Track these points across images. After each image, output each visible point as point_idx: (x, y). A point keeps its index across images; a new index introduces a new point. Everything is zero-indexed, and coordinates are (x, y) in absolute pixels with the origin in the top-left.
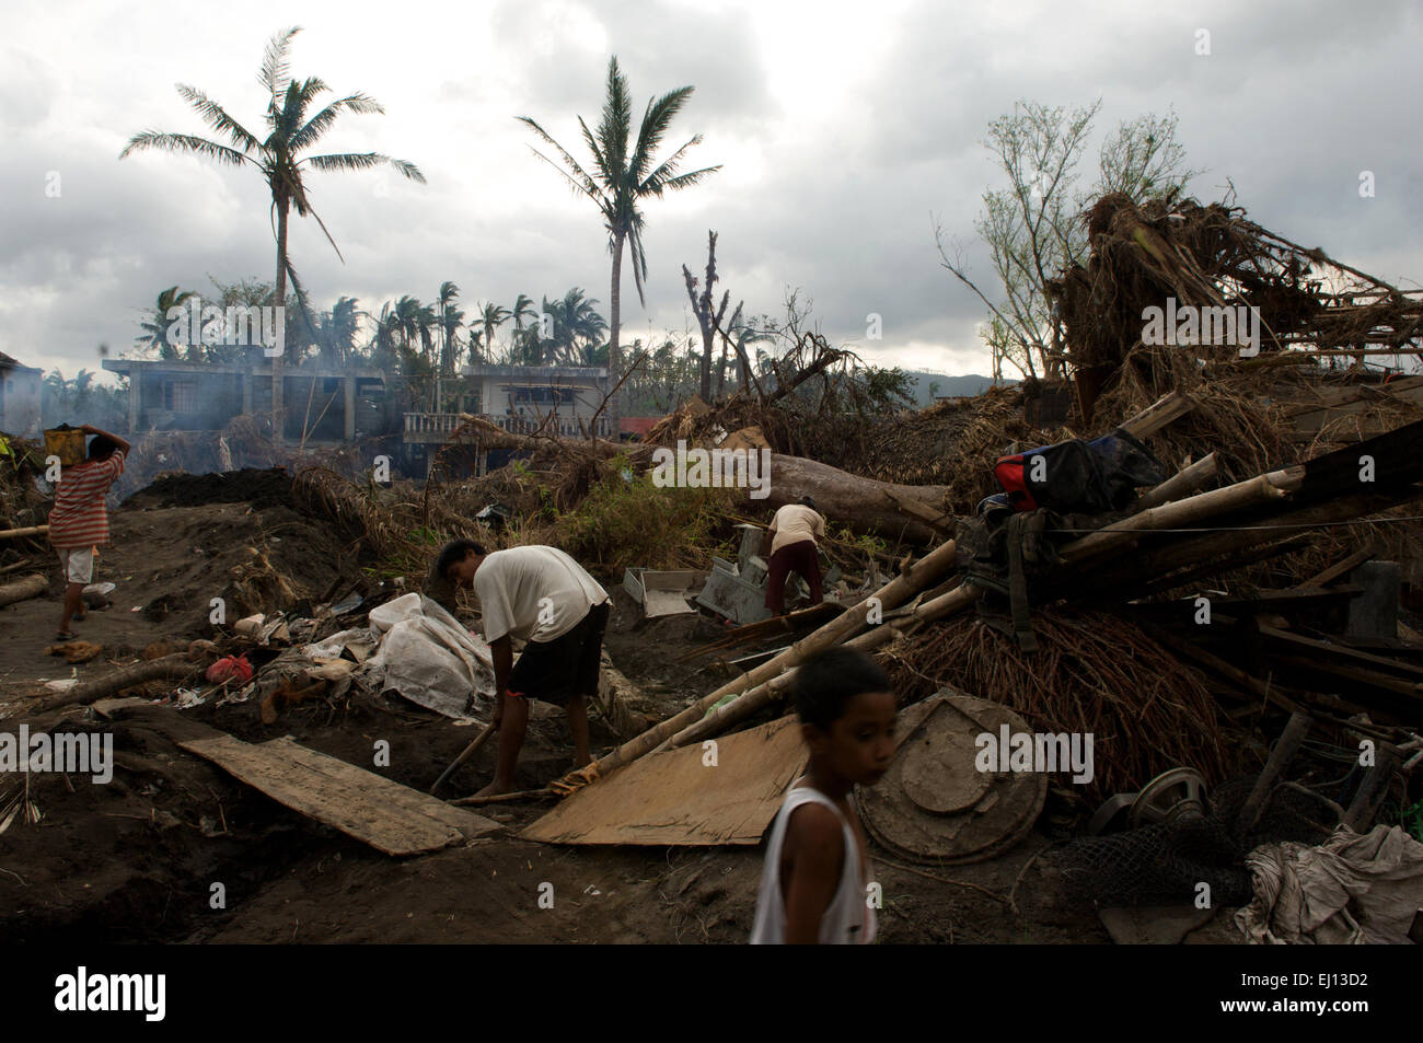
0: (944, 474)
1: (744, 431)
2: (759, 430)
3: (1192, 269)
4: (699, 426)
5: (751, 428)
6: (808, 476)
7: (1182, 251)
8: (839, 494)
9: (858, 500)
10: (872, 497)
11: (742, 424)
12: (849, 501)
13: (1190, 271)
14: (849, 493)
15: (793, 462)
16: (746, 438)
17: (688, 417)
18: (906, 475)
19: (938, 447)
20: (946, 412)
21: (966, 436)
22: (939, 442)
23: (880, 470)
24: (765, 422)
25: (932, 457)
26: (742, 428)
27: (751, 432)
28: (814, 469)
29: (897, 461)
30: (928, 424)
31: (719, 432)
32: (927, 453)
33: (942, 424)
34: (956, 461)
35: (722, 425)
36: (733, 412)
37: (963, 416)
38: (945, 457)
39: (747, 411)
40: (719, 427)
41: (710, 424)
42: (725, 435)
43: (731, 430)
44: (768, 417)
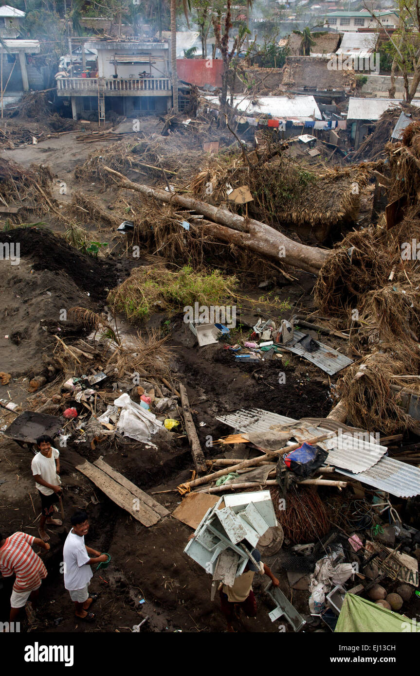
0: (332, 218)
1: (241, 188)
2: (248, 188)
4: (219, 183)
5: (244, 187)
6: (267, 237)
11: (239, 184)
15: (261, 227)
16: (241, 193)
17: (214, 177)
18: (314, 215)
19: (330, 202)
20: (338, 178)
21: (344, 197)
22: (332, 199)
23: (303, 210)
24: (251, 183)
25: (327, 208)
26: (240, 186)
27: (244, 189)
28: (270, 233)
29: (312, 207)
30: (328, 187)
31: (229, 188)
32: (325, 205)
33: (334, 188)
34: (338, 211)
35: (231, 184)
36: (236, 176)
37: (345, 184)
38: (333, 209)
39: (243, 176)
40: (229, 185)
41: (225, 183)
42: (231, 190)
43: (234, 187)
44: (252, 179)
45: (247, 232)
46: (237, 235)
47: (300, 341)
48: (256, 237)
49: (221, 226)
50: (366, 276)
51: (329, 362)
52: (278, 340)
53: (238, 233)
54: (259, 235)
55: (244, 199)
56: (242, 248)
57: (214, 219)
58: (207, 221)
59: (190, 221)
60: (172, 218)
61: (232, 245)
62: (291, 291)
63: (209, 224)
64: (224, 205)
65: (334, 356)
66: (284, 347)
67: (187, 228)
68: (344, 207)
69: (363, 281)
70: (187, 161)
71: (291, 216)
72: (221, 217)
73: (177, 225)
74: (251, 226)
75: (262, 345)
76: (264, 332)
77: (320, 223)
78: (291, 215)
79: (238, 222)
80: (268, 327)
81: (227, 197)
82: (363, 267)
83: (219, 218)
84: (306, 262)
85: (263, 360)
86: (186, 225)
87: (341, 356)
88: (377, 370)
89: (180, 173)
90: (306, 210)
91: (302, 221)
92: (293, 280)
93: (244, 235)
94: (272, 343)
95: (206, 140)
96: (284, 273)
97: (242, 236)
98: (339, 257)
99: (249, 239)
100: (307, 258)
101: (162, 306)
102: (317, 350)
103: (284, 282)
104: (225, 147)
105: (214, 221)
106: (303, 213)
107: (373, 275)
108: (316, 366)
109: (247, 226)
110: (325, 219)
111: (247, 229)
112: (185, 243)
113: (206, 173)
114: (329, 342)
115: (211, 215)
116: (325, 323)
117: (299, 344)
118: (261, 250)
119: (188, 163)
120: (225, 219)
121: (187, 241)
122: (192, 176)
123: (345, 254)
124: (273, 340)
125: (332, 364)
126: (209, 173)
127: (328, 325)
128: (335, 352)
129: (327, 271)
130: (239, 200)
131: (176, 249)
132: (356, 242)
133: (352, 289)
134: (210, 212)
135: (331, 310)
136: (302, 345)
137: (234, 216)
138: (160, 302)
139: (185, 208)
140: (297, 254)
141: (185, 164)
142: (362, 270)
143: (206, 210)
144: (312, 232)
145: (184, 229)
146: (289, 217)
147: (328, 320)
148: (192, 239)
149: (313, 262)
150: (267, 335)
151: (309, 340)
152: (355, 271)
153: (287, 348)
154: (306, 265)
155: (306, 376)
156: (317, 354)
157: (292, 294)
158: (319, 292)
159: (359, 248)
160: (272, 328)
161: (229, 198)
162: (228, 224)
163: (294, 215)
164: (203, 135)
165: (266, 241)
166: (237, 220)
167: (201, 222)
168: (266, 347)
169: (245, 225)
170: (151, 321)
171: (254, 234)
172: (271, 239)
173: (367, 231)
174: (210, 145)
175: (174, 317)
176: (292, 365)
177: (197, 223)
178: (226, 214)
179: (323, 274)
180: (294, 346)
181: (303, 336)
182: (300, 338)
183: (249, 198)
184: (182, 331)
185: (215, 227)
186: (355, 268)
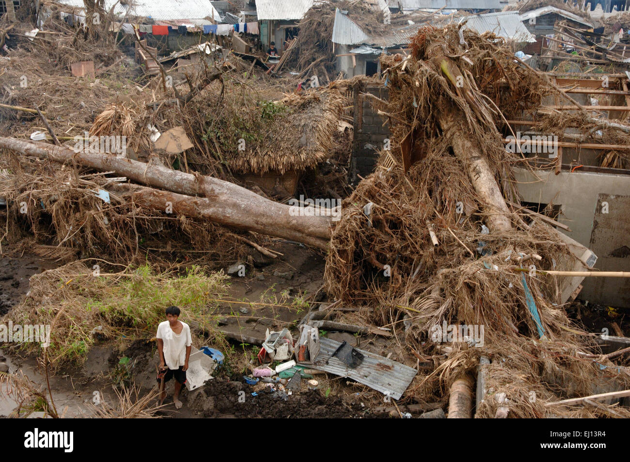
1: (171, 131)
2: (182, 130)
3: (474, 93)
4: (138, 127)
5: (177, 128)
6: (235, 200)
7: (468, 76)
8: (258, 215)
9: (269, 221)
10: (279, 220)
11: (169, 125)
12: (264, 220)
13: (472, 93)
14: (264, 215)
15: (222, 186)
16: (175, 138)
17: (128, 118)
18: (284, 160)
19: (303, 140)
20: (304, 106)
21: (320, 130)
22: (304, 134)
23: (266, 154)
24: (185, 121)
25: (300, 147)
26: (170, 128)
27: (178, 131)
28: (237, 193)
29: (277, 148)
30: (294, 118)
31: (153, 133)
32: (297, 144)
33: (303, 118)
34: (315, 151)
35: (156, 126)
36: (162, 114)
37: (317, 112)
38: (308, 148)
39: (171, 113)
40: (154, 128)
41: (146, 125)
42: (158, 135)
43: (162, 130)
44: (186, 116)
45: (202, 195)
46: (188, 202)
47: (335, 355)
48: (218, 203)
49: (160, 191)
50: (394, 241)
51: (386, 379)
52: (303, 356)
53: (189, 199)
54: (223, 198)
55: (179, 146)
56: (198, 220)
57: (145, 181)
58: (135, 186)
59: (108, 188)
60: (80, 187)
61: (183, 218)
62: (277, 272)
63: (138, 189)
64: (157, 159)
65: (388, 367)
66: (313, 367)
67: (107, 200)
68: (322, 144)
69: (391, 248)
70: (58, 93)
71: (249, 164)
72: (156, 177)
73: (91, 198)
74: (207, 187)
75: (279, 368)
76: (278, 349)
77: (292, 169)
78: (249, 162)
79: (184, 182)
80: (283, 341)
81: (153, 145)
82: (387, 229)
83: (152, 179)
84: (299, 231)
85: (290, 393)
86: (104, 195)
87: (398, 366)
88: (522, 398)
89: (51, 112)
90: (270, 153)
91: (266, 169)
92: (276, 256)
93: (199, 200)
94: (292, 363)
95: (73, 59)
96: (259, 248)
97: (196, 203)
98: (355, 219)
99: (209, 206)
100: (302, 225)
101: (107, 333)
102: (361, 363)
103: (263, 261)
104: (104, 68)
105: (145, 185)
106: (266, 157)
107: (404, 238)
108: (371, 390)
109: (200, 188)
110: (298, 163)
111: (201, 192)
112: (107, 222)
113: (112, 112)
114: (372, 346)
115: (138, 175)
116: (351, 317)
117: (334, 358)
118: (230, 221)
119: (61, 96)
120: (163, 180)
121: (109, 220)
122: (71, 115)
123: (361, 214)
124: (294, 358)
125: (391, 381)
126: (117, 112)
127: (358, 319)
128: (387, 361)
129: (341, 242)
130: (173, 149)
131: (94, 233)
132: (371, 195)
133: (376, 262)
134: (136, 171)
135: (353, 295)
136: (340, 360)
137: (176, 175)
138: (100, 327)
139: (95, 170)
140: (285, 220)
141: (56, 98)
142: (387, 233)
143: (129, 169)
144: (279, 182)
145: (103, 202)
146: (246, 164)
147: (353, 312)
148: (118, 216)
149: (312, 229)
150: (282, 352)
151: (347, 350)
152: (377, 236)
153: (318, 367)
154: (301, 235)
155: (361, 409)
156: (364, 369)
157: (280, 277)
158: (334, 273)
159: (378, 204)
160: (287, 340)
161: (157, 147)
162: (167, 186)
163: (253, 162)
164: (66, 52)
165: (235, 206)
166: (182, 179)
167: (124, 187)
168: (287, 372)
169: (197, 187)
170: (90, 360)
171: (214, 198)
172: (241, 203)
173: (378, 177)
174: (81, 66)
175: (130, 349)
176: (334, 393)
177: (118, 190)
178: (164, 172)
179: (336, 247)
180: (327, 363)
181: (338, 346)
182: (334, 350)
183: (187, 144)
184: (150, 369)
185: (151, 194)
186: (377, 232)
